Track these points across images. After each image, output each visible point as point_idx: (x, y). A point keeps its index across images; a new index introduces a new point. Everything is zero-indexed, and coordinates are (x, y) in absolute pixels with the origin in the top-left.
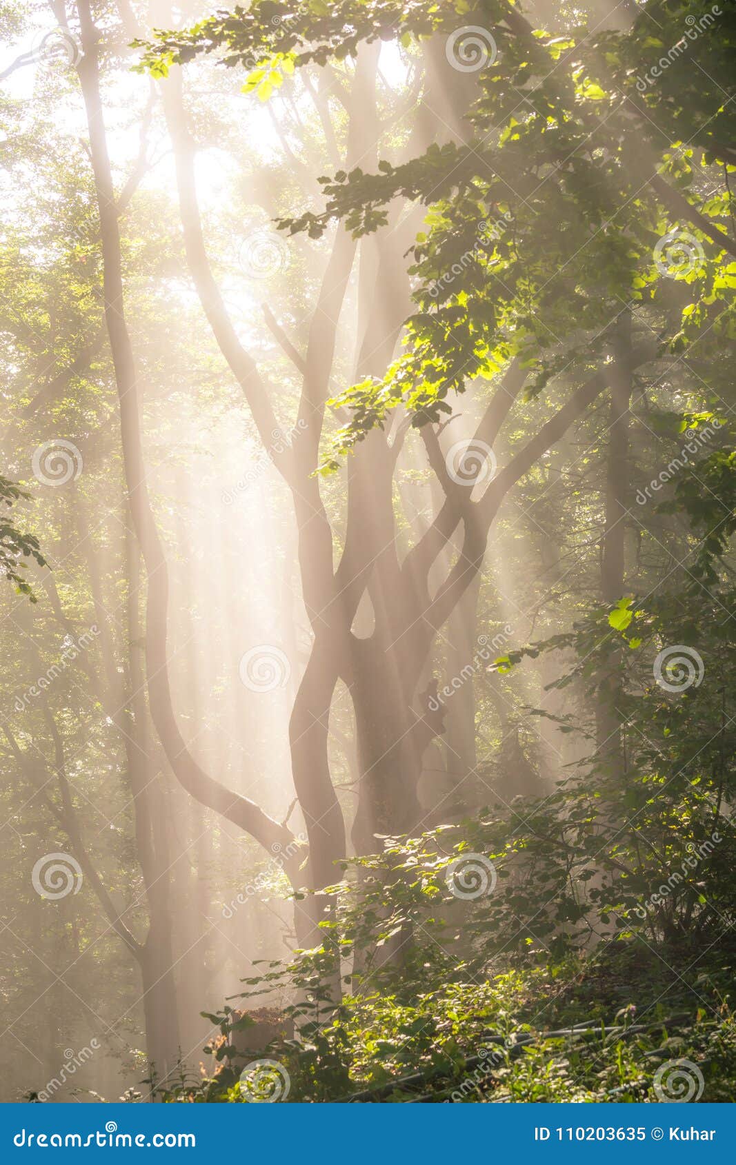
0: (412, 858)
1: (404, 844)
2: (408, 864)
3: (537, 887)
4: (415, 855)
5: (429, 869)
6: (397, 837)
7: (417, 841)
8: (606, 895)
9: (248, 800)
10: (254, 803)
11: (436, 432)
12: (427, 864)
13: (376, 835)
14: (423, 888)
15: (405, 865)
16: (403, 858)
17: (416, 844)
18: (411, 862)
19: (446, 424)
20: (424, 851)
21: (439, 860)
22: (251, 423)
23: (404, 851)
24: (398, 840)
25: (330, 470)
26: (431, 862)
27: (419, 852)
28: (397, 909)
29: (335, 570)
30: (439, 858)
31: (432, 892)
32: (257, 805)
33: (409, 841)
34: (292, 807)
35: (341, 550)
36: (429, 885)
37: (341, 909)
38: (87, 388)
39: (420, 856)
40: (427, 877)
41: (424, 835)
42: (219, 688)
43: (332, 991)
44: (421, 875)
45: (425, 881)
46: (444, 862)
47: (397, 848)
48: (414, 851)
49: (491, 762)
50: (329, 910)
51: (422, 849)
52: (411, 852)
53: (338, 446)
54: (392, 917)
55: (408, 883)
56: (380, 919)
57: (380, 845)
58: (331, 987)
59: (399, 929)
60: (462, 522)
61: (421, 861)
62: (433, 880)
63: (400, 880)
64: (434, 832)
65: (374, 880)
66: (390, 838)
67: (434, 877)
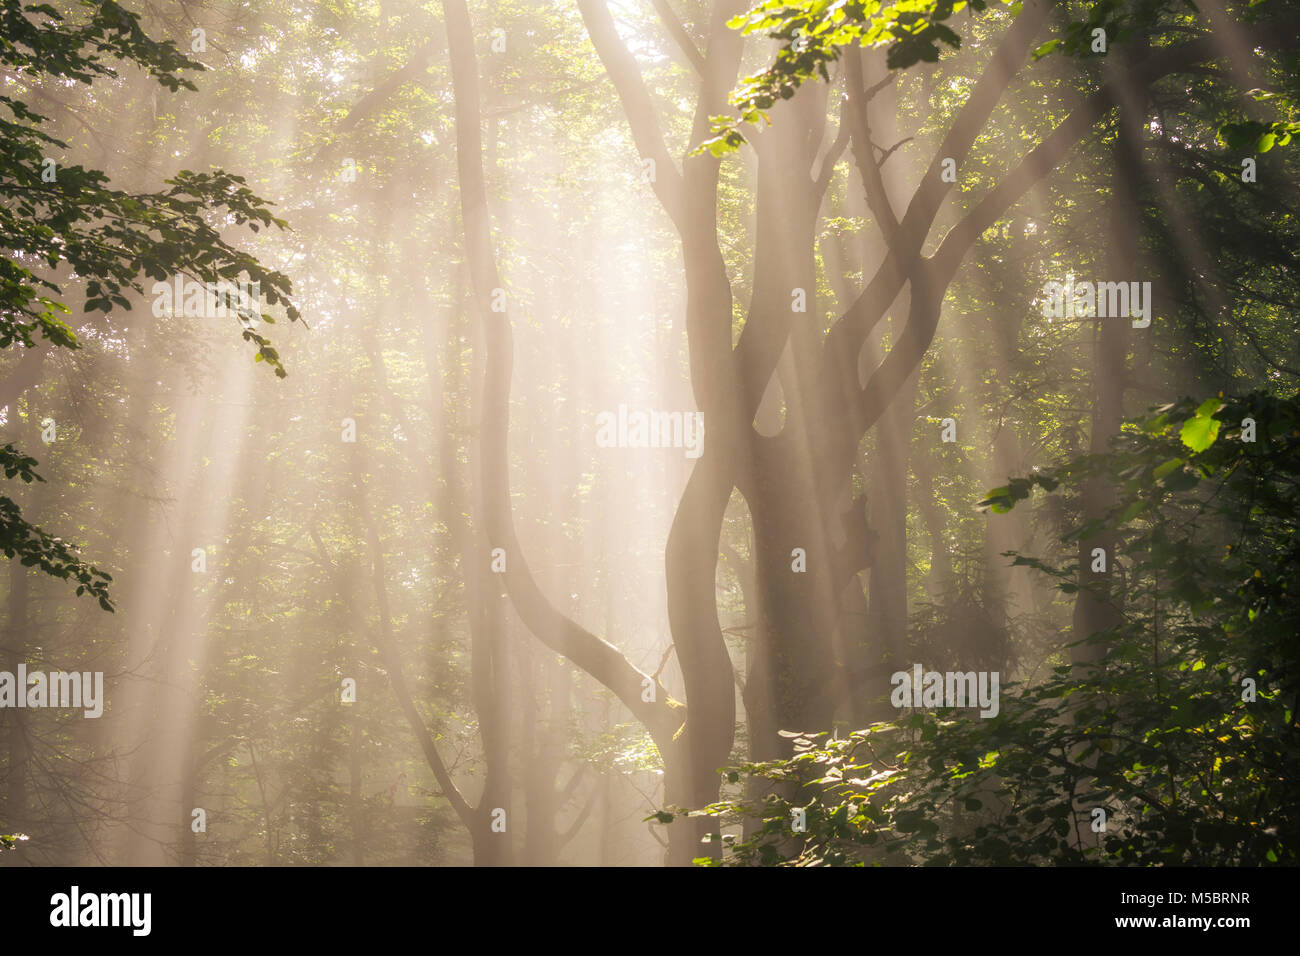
0: (834, 770)
1: (822, 747)
2: (827, 779)
3: (1023, 829)
4: (839, 766)
5: (858, 789)
6: (813, 736)
7: (842, 744)
8: (1131, 847)
9: (608, 643)
10: (616, 649)
11: (877, 160)
12: (856, 781)
13: (783, 733)
14: (850, 817)
15: (822, 781)
16: (822, 769)
17: (840, 747)
18: (833, 775)
19: (891, 151)
20: (854, 760)
21: (875, 775)
22: (630, 148)
23: (822, 759)
24: (814, 740)
25: (727, 146)
26: (862, 779)
27: (846, 761)
28: (809, 846)
29: (735, 345)
30: (874, 772)
31: (862, 823)
32: (620, 652)
33: (829, 743)
34: (666, 656)
35: (742, 321)
36: (859, 813)
37: (727, 840)
38: (422, 98)
39: (845, 767)
40: (857, 801)
41: (852, 735)
42: (585, 487)
44: (846, 797)
45: (852, 807)
46: (883, 777)
47: (812, 754)
48: (837, 760)
49: (931, 604)
50: (709, 840)
51: (850, 756)
52: (832, 761)
53: (746, 104)
54: (802, 857)
55: (827, 806)
57: (787, 748)
60: (908, 285)
61: (848, 775)
62: (865, 806)
63: (814, 800)
64: (868, 731)
65: (777, 800)
66: (802, 737)
67: (866, 802)
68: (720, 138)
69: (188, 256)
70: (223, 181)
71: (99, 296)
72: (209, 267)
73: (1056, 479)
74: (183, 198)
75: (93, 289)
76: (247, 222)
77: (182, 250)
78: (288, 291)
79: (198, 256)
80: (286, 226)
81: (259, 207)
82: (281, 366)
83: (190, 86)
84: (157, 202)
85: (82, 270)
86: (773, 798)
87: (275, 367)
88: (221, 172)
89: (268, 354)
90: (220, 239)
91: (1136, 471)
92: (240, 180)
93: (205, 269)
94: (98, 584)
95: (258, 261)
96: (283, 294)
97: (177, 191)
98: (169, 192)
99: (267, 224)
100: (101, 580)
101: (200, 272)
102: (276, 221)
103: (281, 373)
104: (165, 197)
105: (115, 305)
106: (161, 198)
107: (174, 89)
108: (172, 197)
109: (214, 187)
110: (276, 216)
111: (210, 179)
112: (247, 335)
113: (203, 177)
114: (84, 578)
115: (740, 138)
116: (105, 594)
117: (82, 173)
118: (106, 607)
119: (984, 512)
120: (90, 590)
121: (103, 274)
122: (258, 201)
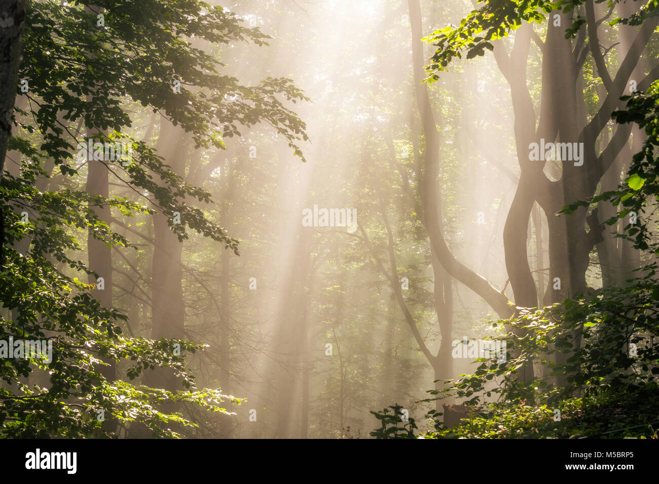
0: (534, 322)
1: (532, 313)
2: (531, 325)
4: (536, 320)
5: (542, 329)
6: (530, 309)
10: (484, 278)
12: (543, 327)
14: (537, 341)
15: (529, 326)
16: (531, 321)
17: (539, 313)
18: (534, 324)
20: (544, 318)
23: (531, 317)
24: (530, 311)
25: (434, 80)
26: (545, 326)
27: (540, 319)
28: (523, 353)
30: (550, 323)
31: (542, 344)
32: (486, 280)
33: (537, 311)
34: (507, 282)
36: (541, 339)
39: (540, 321)
40: (541, 334)
41: (545, 308)
43: (479, 401)
44: (537, 333)
45: (539, 337)
46: (553, 325)
47: (528, 315)
48: (536, 318)
51: (542, 317)
52: (534, 319)
56: (512, 358)
57: (518, 313)
58: (479, 398)
59: (521, 365)
61: (539, 324)
62: (544, 336)
63: (528, 335)
64: (551, 307)
65: (513, 334)
66: (526, 309)
67: (544, 335)
68: (430, 77)
69: (266, 113)
70: (285, 81)
71: (228, 131)
72: (274, 118)
73: (588, 202)
74: (268, 88)
75: (226, 128)
76: (291, 99)
77: (263, 112)
78: (304, 128)
79: (270, 113)
80: (310, 100)
81: (298, 92)
82: (303, 157)
83: (267, 44)
84: (257, 90)
85: (222, 121)
86: (511, 334)
87: (301, 158)
88: (283, 78)
89: (298, 153)
90: (282, 105)
91: (616, 198)
92: (291, 81)
93: (273, 119)
94: (234, 245)
95: (297, 115)
96: (302, 129)
97: (265, 85)
98: (262, 86)
99: (302, 99)
100: (235, 243)
101: (271, 120)
102: (305, 98)
103: (304, 160)
104: (260, 88)
105: (234, 134)
106: (260, 89)
107: (261, 45)
108: (264, 88)
109: (280, 83)
110: (305, 96)
111: (278, 80)
112: (290, 145)
113: (276, 80)
114: (228, 242)
115: (438, 77)
116: (236, 249)
117: (228, 78)
118: (237, 254)
119: (559, 216)
120: (231, 247)
121: (230, 121)
122: (298, 90)
